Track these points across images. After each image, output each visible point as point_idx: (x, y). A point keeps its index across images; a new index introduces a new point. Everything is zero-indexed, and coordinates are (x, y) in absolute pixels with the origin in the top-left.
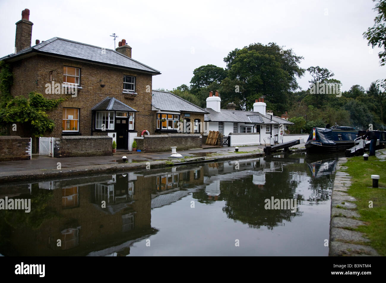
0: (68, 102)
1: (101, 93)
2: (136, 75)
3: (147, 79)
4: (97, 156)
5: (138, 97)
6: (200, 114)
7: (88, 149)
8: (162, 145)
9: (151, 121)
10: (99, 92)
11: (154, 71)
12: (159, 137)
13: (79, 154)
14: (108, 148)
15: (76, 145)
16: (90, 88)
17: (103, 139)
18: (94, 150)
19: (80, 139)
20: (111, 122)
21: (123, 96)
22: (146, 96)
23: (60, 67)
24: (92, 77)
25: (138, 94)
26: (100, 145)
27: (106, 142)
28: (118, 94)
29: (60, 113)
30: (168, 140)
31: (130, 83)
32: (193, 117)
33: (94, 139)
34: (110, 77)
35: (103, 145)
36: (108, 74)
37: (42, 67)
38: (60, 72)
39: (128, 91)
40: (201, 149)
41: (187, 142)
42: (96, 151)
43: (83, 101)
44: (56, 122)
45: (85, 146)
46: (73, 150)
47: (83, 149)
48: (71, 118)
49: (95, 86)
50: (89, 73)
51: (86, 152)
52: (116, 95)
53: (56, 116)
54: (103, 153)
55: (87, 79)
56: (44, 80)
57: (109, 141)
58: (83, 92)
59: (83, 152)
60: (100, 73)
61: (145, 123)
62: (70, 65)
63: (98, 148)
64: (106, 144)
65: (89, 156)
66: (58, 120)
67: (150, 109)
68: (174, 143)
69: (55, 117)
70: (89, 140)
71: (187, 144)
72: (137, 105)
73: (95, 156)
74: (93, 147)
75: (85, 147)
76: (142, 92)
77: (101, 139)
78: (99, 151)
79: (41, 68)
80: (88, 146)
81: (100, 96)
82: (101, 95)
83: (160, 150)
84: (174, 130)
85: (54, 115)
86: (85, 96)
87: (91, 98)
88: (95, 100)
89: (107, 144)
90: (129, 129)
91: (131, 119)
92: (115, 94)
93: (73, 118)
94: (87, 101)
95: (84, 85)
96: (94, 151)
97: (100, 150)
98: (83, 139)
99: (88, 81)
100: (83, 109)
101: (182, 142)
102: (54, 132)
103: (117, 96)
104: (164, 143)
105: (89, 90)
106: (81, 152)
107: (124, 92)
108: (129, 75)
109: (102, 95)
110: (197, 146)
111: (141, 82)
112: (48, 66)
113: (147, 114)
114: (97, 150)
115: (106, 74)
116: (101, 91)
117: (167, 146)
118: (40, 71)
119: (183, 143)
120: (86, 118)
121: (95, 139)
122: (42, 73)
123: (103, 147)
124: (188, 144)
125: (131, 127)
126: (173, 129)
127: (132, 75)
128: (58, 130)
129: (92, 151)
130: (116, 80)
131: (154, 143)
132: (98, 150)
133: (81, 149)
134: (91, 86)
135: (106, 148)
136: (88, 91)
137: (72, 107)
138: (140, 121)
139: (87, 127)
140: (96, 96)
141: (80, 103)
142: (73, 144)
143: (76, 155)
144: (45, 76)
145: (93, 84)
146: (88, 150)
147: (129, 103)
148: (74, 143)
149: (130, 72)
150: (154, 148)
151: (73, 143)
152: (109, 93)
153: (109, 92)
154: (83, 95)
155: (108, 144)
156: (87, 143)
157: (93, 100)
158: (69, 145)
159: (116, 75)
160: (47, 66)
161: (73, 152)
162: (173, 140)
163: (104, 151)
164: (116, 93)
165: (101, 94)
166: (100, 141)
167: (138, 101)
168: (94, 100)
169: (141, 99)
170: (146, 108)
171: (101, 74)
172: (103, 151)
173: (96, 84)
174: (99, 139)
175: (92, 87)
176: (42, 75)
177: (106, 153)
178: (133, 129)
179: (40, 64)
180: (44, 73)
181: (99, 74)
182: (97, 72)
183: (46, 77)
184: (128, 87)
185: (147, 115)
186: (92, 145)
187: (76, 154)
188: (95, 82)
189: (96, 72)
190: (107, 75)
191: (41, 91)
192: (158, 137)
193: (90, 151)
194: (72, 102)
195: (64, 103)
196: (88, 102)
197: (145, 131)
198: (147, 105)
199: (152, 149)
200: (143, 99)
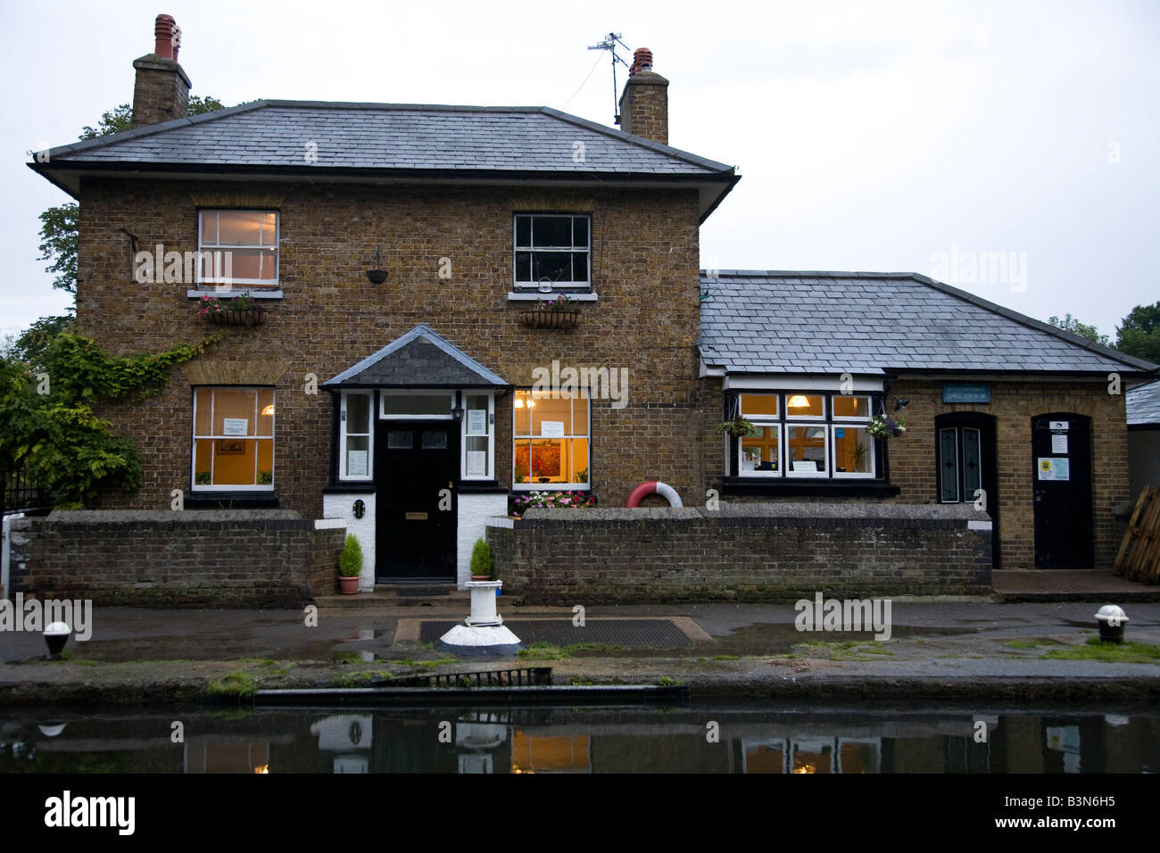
0: (213, 363)
1: (386, 308)
2: (587, 207)
3: (665, 218)
4: (219, 607)
5: (607, 312)
6: (1083, 386)
7: (174, 570)
8: (649, 568)
9: (693, 433)
10: (373, 308)
11: (701, 167)
12: (623, 522)
13: (123, 595)
14: (288, 570)
15: (108, 551)
16: (323, 291)
17: (259, 525)
18: (209, 578)
19: (133, 525)
20: (357, 444)
21: (513, 314)
22: (659, 305)
23: (180, 216)
24: (338, 240)
25: (606, 300)
26: (242, 556)
27: (274, 540)
28: (482, 306)
29: (176, 410)
30: (691, 539)
31: (563, 249)
32: (1022, 403)
33: (206, 524)
34: (434, 231)
35: (257, 556)
36: (424, 220)
37: (95, 225)
38: (177, 238)
39: (546, 290)
40: (975, 599)
41: (854, 553)
42: (214, 582)
43: (291, 353)
44: (159, 450)
45: (154, 557)
46: (98, 577)
47: (149, 572)
48: (237, 430)
49: (353, 281)
50: (320, 227)
51: (162, 584)
52: (469, 311)
53: (156, 422)
54: (254, 595)
55: (311, 252)
56: (107, 277)
57: (289, 534)
58: (288, 313)
59: (149, 585)
60: (381, 219)
61: (654, 445)
62: (224, 203)
63: (231, 569)
64: (276, 549)
65: (178, 608)
66: (167, 441)
67: (687, 372)
68: (744, 559)
69: (154, 429)
70: (178, 531)
71: (854, 567)
72: (602, 356)
73: (209, 607)
74: (200, 563)
75: (159, 564)
76: (634, 288)
77: (244, 524)
78: (233, 583)
79: (93, 231)
80: (174, 556)
81: (377, 325)
82: (381, 320)
83: (633, 592)
84: (831, 480)
85: (149, 422)
86: (301, 331)
87: (331, 337)
88: (354, 342)
89: (280, 548)
90: (464, 477)
91: (477, 427)
92: (462, 309)
93: (245, 432)
94: (308, 353)
95: (294, 279)
96: (207, 583)
97: (244, 577)
98: (145, 524)
99: (316, 263)
100: (287, 387)
101: (812, 552)
102: (148, 491)
103: (475, 316)
104: (666, 556)
105: (320, 301)
106: (139, 585)
107: (512, 296)
108: (544, 208)
109: (390, 320)
110: (943, 582)
111: (627, 238)
112: (125, 218)
113: (669, 398)
114: (223, 577)
115: (416, 220)
116: (383, 302)
117: (688, 572)
118: (90, 241)
119: (820, 558)
120: (306, 427)
121: (215, 527)
122: (99, 251)
123: (255, 562)
124: (863, 566)
125: (475, 466)
126: (825, 475)
127: (566, 207)
128: (166, 486)
129: (194, 583)
130: (471, 243)
131: (584, 553)
132: (230, 577)
133: (138, 571)
134: (329, 284)
135: (273, 569)
136: (315, 308)
137: (234, 382)
138: (623, 434)
139: (309, 468)
140: (358, 325)
141: (272, 363)
142: (93, 547)
143: (107, 599)
144: (112, 261)
145: (338, 275)
146: (175, 578)
147: (545, 349)
148: (102, 544)
149: (549, 193)
150: (590, 582)
151: (96, 542)
152: (429, 308)
153: (432, 304)
154: (288, 325)
155: (285, 551)
156: (165, 542)
157: (343, 343)
158: (74, 553)
159: (467, 219)
160: (121, 220)
161: (95, 585)
162: (733, 538)
163: (265, 585)
164: (472, 306)
165: (386, 314)
166: (240, 534)
167: (607, 333)
168: (348, 346)
169: (626, 322)
170: (660, 367)
171: (384, 225)
172: (257, 585)
173: (360, 269)
174: (235, 524)
175: (336, 286)
176: (99, 259)
177: (270, 593)
178: (491, 477)
179: (90, 213)
180: (107, 247)
181: (374, 224)
182: (363, 218)
183: (117, 265)
184: (551, 268)
185: (672, 406)
186: (194, 556)
187: (107, 595)
188: (353, 263)
189: (356, 219)
190: (418, 224)
191: (93, 323)
192: (615, 522)
193: (185, 584)
194: (233, 359)
195: (196, 366)
196: (315, 354)
197: (646, 485)
198: (668, 349)
199: (572, 584)
200: (641, 319)
